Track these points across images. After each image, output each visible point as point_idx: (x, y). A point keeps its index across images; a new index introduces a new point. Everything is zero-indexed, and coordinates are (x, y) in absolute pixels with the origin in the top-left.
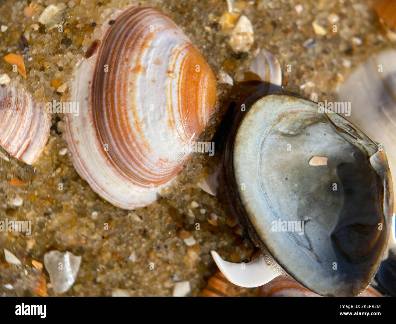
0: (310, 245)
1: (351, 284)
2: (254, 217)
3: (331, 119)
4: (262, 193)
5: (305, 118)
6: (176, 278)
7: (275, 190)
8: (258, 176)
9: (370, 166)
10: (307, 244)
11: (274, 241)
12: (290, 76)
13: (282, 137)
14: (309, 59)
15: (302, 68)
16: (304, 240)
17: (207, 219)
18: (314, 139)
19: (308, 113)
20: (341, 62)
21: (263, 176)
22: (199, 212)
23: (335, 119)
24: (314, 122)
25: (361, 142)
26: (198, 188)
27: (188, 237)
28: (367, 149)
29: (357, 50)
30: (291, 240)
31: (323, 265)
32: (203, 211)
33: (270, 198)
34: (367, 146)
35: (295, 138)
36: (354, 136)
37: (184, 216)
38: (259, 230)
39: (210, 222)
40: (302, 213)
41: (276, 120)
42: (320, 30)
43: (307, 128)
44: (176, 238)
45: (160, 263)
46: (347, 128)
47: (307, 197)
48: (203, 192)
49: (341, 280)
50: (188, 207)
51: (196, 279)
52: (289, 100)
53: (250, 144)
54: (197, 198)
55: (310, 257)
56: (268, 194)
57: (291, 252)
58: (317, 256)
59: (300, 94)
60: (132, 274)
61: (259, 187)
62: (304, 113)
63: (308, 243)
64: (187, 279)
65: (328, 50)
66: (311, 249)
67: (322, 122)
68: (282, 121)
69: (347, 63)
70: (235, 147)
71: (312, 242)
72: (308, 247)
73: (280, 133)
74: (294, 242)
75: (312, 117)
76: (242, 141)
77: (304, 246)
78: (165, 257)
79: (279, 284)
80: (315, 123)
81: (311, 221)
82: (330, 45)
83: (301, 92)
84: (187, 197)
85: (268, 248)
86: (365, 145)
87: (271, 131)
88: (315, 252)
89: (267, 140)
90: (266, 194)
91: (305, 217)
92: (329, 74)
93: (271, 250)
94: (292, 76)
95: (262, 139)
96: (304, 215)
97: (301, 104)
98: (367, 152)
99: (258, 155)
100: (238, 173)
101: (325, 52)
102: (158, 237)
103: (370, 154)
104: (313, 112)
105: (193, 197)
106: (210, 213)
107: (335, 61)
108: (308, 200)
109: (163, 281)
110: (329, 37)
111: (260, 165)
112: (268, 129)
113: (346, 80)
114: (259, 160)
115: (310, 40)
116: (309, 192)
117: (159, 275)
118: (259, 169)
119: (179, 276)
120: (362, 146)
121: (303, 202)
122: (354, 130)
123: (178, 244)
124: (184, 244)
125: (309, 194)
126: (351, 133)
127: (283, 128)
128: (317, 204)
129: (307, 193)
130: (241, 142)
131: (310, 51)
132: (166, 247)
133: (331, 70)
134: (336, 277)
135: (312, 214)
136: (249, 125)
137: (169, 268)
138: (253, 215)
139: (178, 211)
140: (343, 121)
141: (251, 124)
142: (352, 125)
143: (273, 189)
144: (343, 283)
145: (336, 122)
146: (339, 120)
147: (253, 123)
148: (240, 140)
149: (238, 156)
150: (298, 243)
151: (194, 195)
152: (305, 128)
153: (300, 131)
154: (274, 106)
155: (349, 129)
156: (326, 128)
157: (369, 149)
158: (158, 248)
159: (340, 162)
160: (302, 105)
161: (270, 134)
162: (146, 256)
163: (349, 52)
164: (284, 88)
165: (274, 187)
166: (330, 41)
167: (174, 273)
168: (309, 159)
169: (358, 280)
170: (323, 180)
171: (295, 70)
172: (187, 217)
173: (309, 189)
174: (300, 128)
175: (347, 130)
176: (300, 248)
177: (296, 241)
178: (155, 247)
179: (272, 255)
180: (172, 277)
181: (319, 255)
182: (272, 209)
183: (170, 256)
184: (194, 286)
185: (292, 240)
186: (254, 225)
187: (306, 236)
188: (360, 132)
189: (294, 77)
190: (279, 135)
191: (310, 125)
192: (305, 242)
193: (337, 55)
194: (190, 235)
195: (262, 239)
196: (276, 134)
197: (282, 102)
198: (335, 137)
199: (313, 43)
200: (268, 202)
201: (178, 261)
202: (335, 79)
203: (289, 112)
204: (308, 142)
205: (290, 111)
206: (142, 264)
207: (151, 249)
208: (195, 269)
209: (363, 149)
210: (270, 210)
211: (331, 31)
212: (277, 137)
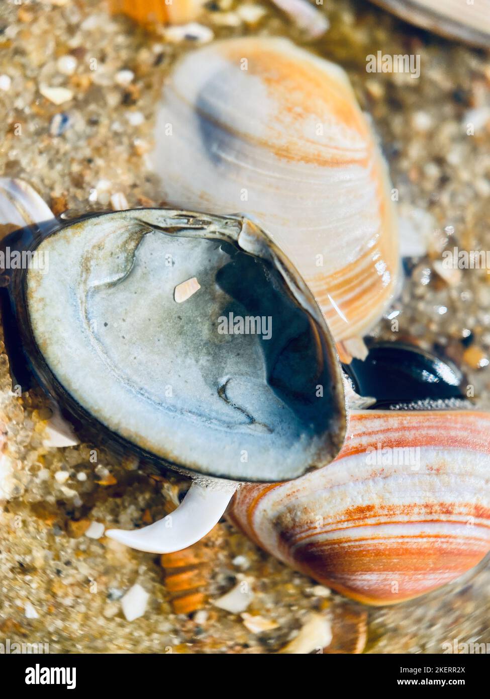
0: (248, 416)
1: (326, 433)
2: (141, 437)
3: (151, 222)
4: (134, 392)
5: (120, 242)
6: (116, 593)
7: (152, 373)
8: (113, 373)
9: (246, 253)
10: (242, 417)
11: (191, 450)
12: (66, 193)
13: (112, 290)
14: (76, 149)
15: (76, 168)
16: (235, 415)
17: (96, 482)
18: (157, 264)
19: (117, 234)
20: (126, 123)
21: (121, 367)
22: (78, 481)
23: (157, 219)
24: (137, 239)
25: (212, 228)
26: (49, 449)
27: (88, 527)
28: (227, 232)
29: (136, 89)
30: (216, 430)
31: (278, 433)
32: (82, 476)
33: (153, 391)
34: (225, 228)
35: (131, 279)
36: (197, 226)
37: (61, 503)
38: (159, 451)
39: (103, 483)
40: (212, 379)
41: (82, 272)
42: (60, 96)
43: (136, 253)
44: (73, 541)
45: (78, 591)
46: (182, 220)
47: (205, 351)
48: (63, 450)
49: (311, 438)
50: (56, 486)
51: (145, 573)
52: (74, 234)
53: (65, 335)
54: (60, 465)
55: (256, 433)
56: (146, 387)
57: (224, 448)
58: (265, 426)
59: (96, 211)
60: (50, 633)
61: (123, 387)
62: (112, 235)
63: (244, 415)
64: (132, 582)
65: (95, 118)
66: (252, 421)
67: (146, 234)
68: (92, 269)
69: (135, 118)
70: (45, 356)
71: (248, 409)
72: (247, 420)
73: (104, 287)
74: (224, 429)
75: (127, 235)
76: (50, 339)
77: (240, 424)
78: (80, 578)
79: (250, 499)
80: (141, 240)
81: (230, 381)
82: (92, 107)
83: (95, 207)
84: (43, 474)
85: (187, 467)
86: (221, 228)
87: (87, 293)
88: (260, 421)
89: (91, 310)
90: (141, 389)
91: (219, 380)
92: (121, 151)
93: (193, 467)
94: (68, 190)
95: (82, 315)
96: (217, 379)
97: (95, 227)
98: (229, 237)
99: (93, 341)
100: (76, 391)
101: (93, 123)
102: (46, 559)
103: (235, 237)
104: (122, 228)
105: (53, 467)
106: (93, 471)
107: (117, 127)
108: (209, 354)
109: (101, 612)
110: (81, 96)
111: (106, 353)
112: (81, 293)
113: (151, 142)
114: (98, 348)
115: (58, 119)
116: (204, 342)
117: (88, 606)
118: (108, 360)
119: (119, 588)
120: (217, 233)
121: (205, 361)
122: (192, 217)
123: (83, 547)
124: (92, 540)
125: (206, 344)
126: (191, 224)
127: (101, 276)
128: (224, 351)
129: (201, 345)
130: (48, 341)
131: (69, 134)
132: (68, 563)
133: (120, 143)
134: (303, 436)
135: (226, 370)
136: (43, 309)
137: (94, 588)
138: (137, 435)
139: (47, 503)
140: (169, 215)
141: (45, 305)
142: (184, 213)
143: (149, 374)
144: (315, 439)
145: (159, 222)
146: (162, 216)
147: (48, 300)
148: (45, 340)
149: (59, 366)
150: (228, 427)
151: (52, 463)
152: (134, 256)
153: (130, 264)
154: (60, 255)
155: (186, 221)
156: (159, 239)
157: (231, 231)
158: (58, 572)
159: (215, 272)
160: (98, 228)
161: (89, 299)
162: (49, 596)
163: (127, 100)
164: (66, 216)
165: (149, 370)
166: (86, 102)
167: (107, 588)
168: (172, 297)
169: (331, 422)
170: (210, 311)
171: (67, 179)
172: (65, 501)
173: (200, 338)
174: (127, 260)
175: (183, 223)
176: (236, 431)
177: (225, 425)
178: (52, 576)
179: (199, 471)
180: (110, 596)
181: (266, 421)
182: (163, 405)
183: (84, 569)
184: (150, 585)
185: (217, 427)
186: (147, 449)
187: (235, 408)
188: (200, 215)
189: (73, 190)
190: (105, 292)
191: (137, 247)
192: (239, 417)
193: (115, 116)
194: (88, 523)
195: (171, 460)
196: (98, 292)
197: (68, 242)
198: (181, 243)
199: (65, 120)
200: (151, 400)
201: (102, 568)
202: (134, 152)
203: (90, 250)
204: (152, 273)
205: (91, 247)
206: (54, 610)
207: (50, 582)
208: (134, 562)
209: (221, 236)
210: (161, 408)
211: (78, 85)
212: (104, 296)
